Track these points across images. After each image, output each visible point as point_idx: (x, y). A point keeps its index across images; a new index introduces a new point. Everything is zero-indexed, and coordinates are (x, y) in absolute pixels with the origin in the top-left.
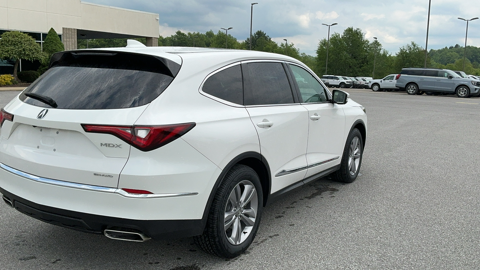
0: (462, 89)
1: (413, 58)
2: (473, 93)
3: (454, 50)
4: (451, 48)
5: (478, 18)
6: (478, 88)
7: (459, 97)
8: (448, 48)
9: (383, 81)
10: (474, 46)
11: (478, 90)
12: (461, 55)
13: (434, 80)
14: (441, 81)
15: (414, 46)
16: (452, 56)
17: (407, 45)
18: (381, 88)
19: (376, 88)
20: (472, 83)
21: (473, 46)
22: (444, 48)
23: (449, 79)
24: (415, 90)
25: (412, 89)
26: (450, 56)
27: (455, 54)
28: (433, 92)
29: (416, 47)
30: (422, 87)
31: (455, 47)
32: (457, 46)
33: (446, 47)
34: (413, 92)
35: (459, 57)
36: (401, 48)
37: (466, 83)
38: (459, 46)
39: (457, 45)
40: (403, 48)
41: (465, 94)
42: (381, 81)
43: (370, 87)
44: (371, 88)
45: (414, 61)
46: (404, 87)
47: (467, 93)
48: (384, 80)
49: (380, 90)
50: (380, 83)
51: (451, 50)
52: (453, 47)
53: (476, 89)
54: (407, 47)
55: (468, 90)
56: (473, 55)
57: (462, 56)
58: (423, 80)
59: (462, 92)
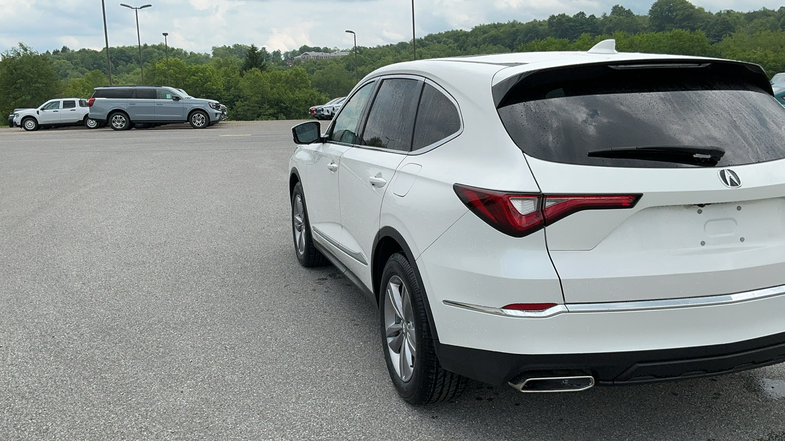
0: (198, 115)
1: (29, 71)
2: (213, 120)
3: (61, 55)
4: (56, 52)
5: (150, 6)
6: (218, 113)
7: (195, 128)
8: (52, 53)
9: (40, 112)
10: (92, 50)
11: (219, 116)
12: (76, 64)
13: (153, 105)
14: (164, 105)
15: (26, 50)
16: (61, 66)
17: (11, 50)
18: (39, 123)
19: (30, 124)
20: (210, 105)
21: (90, 49)
22: (45, 52)
23: (176, 102)
24: (124, 122)
25: (119, 122)
26: (57, 65)
27: (64, 62)
28: (145, 123)
29: (28, 52)
30: (134, 116)
31: (62, 51)
32: (65, 49)
33: (48, 52)
34: (121, 126)
35: (73, 67)
36: (4, 54)
37: (202, 105)
38: (69, 49)
39: (64, 47)
40: (6, 54)
41: (203, 123)
42: (38, 112)
43: (19, 124)
44: (21, 126)
45: (32, 76)
46: (106, 119)
47: (206, 121)
48: (42, 109)
49: (39, 127)
50: (36, 116)
51: (56, 56)
52: (59, 51)
53: (216, 114)
54: (12, 52)
55: (206, 116)
56: (94, 64)
57: (78, 65)
58: (135, 105)
59: (199, 120)
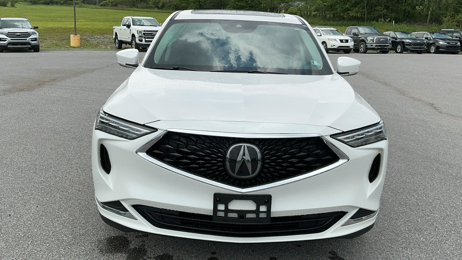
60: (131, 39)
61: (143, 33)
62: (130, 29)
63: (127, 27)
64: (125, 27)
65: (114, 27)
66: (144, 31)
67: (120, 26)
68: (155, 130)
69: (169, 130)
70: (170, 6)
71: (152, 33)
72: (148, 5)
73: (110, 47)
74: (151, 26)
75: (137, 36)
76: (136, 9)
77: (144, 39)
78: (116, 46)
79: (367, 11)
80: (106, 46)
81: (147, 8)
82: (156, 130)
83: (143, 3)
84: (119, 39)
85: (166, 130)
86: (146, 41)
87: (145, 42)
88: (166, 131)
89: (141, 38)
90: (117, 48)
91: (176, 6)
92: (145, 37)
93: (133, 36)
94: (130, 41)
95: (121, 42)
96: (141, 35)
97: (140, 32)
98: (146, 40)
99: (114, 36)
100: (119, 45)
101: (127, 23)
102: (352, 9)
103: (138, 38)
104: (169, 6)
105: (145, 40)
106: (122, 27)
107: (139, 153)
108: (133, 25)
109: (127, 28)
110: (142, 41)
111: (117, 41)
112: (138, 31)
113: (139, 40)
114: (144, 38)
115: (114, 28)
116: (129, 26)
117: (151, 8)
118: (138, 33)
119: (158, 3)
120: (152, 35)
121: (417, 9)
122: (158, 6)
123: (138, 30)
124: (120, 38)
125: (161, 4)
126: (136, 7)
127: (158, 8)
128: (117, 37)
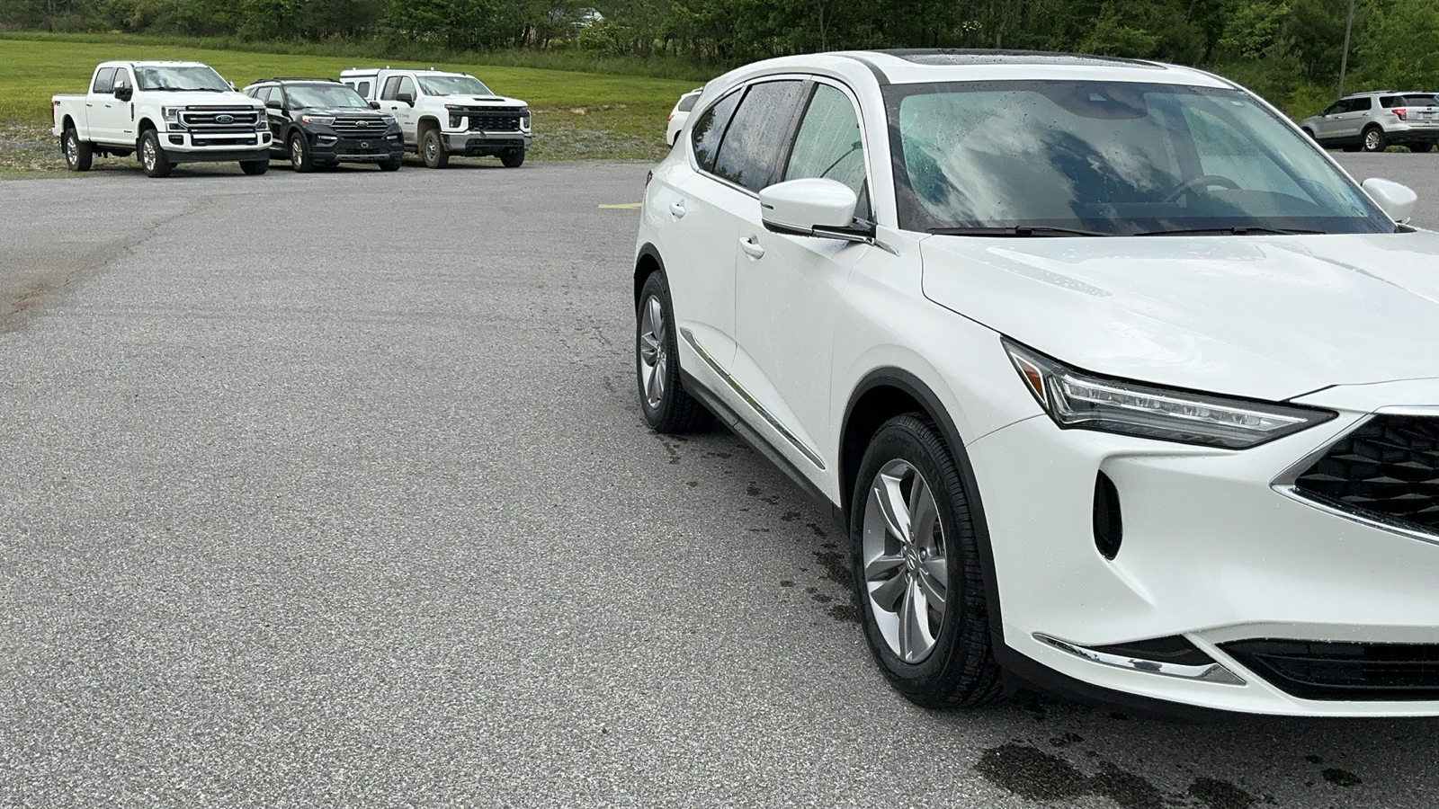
60: (137, 136)
61: (185, 116)
62: (129, 103)
63: (116, 97)
64: (113, 96)
65: (55, 98)
66: (187, 108)
67: (87, 93)
68: (1331, 415)
69: (1381, 411)
70: (172, 22)
71: (214, 115)
72: (88, 21)
73: (43, 166)
74: (202, 89)
75: (161, 124)
76: (46, 34)
77: (187, 137)
78: (68, 160)
79: (827, 36)
80: (25, 161)
81: (82, 30)
82: (1333, 414)
83: (68, 13)
84: (81, 138)
85: (1372, 413)
86: (195, 142)
87: (193, 144)
88: (1373, 416)
89: (176, 133)
90: (76, 167)
91: (191, 21)
92: (190, 128)
93: (146, 125)
94: (134, 142)
95: (90, 148)
96: (176, 122)
97: (173, 112)
98: (196, 136)
99: (58, 129)
100: (79, 158)
101: (118, 85)
102: (783, 32)
103: (167, 132)
104: (169, 23)
105: (192, 137)
106: (91, 96)
107: (1276, 487)
108: (142, 88)
109: (119, 101)
110: (180, 141)
111: (71, 144)
112: (163, 109)
113: (172, 140)
114: (189, 132)
115: (58, 103)
116: (124, 94)
117: (97, 28)
118: (164, 114)
119: (125, 11)
120: (214, 122)
121: (964, 29)
122: (125, 21)
123: (165, 104)
124: (83, 134)
125: (138, 15)
126: (43, 29)
127: (126, 28)
128: (72, 130)
